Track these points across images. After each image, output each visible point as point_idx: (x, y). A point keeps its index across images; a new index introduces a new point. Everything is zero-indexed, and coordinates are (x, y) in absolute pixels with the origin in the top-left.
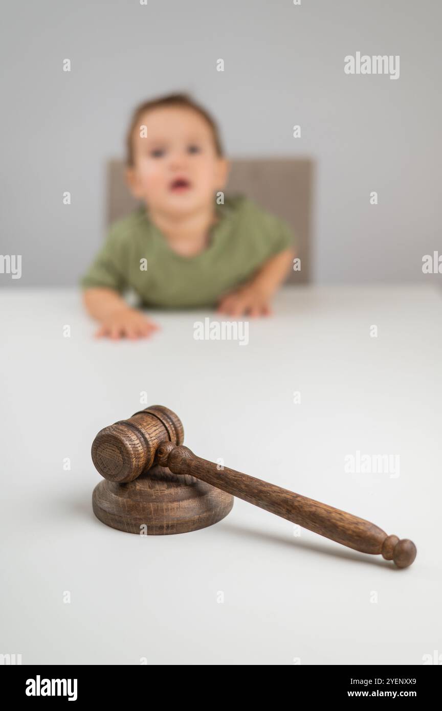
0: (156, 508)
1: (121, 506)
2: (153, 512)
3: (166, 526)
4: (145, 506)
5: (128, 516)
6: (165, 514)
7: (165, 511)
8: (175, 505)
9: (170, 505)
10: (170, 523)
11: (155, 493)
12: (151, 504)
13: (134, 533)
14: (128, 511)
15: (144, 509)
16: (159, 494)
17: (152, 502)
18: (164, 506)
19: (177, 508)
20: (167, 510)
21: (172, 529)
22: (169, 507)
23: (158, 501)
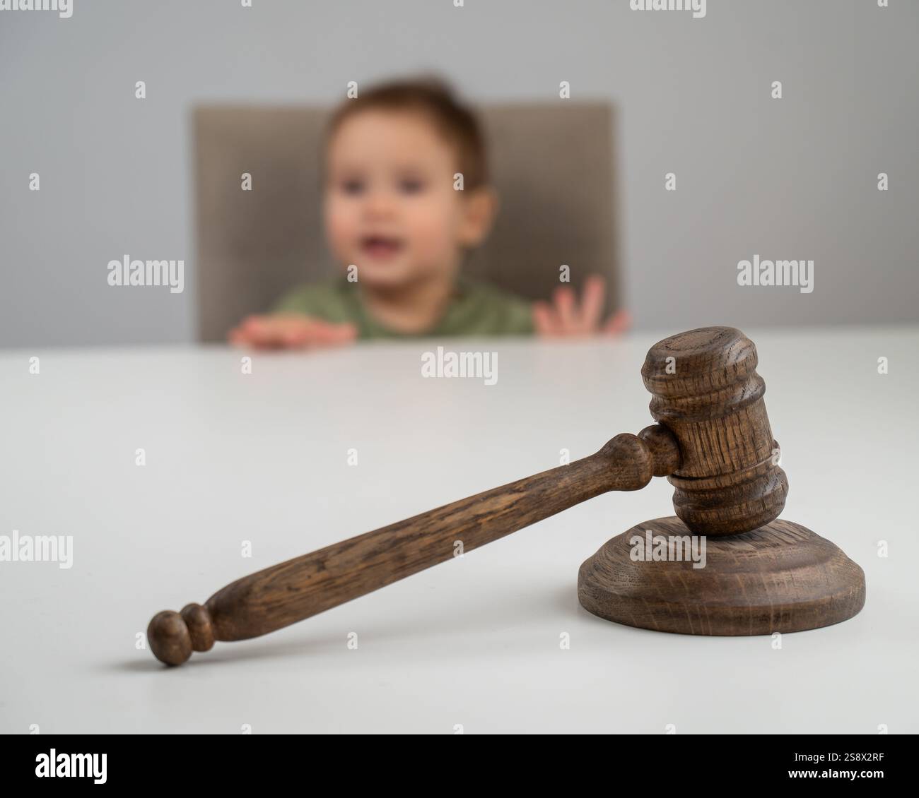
0: (749, 582)
1: (672, 585)
2: (743, 590)
3: (775, 616)
4: (726, 579)
5: (694, 601)
6: (769, 592)
7: (766, 587)
8: (784, 576)
9: (775, 577)
10: (782, 608)
11: (738, 557)
12: (737, 576)
13: (707, 634)
14: (691, 592)
15: (725, 586)
16: (747, 558)
17: (737, 572)
18: (764, 578)
19: (789, 582)
20: (771, 584)
21: (785, 621)
22: (775, 580)
23: (748, 570)
